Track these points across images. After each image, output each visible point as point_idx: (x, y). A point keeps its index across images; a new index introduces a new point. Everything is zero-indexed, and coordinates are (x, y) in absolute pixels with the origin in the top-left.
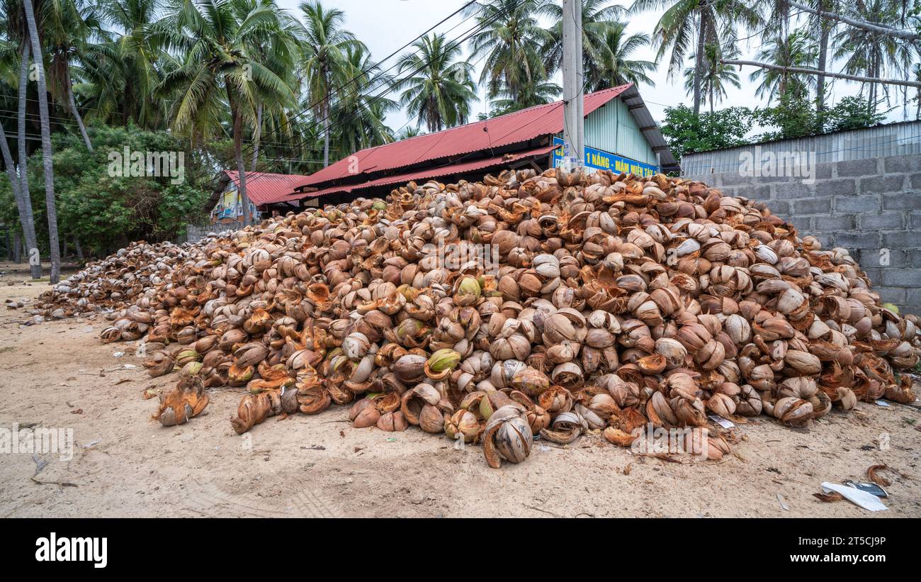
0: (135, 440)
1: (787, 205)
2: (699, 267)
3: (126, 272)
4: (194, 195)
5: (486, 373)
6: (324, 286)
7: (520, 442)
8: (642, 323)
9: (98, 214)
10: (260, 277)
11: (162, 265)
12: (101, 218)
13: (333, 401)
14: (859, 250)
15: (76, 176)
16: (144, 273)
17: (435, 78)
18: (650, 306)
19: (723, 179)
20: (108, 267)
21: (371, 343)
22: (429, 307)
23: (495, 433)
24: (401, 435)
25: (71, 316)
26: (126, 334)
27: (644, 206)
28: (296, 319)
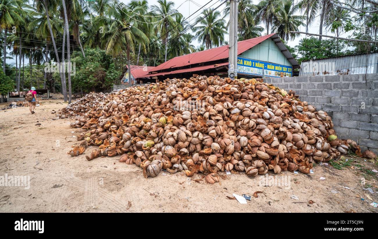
0: (62, 160)
1: (307, 92)
2: (238, 118)
3: (86, 103)
4: (117, 74)
5: (160, 149)
6: (128, 116)
7: (152, 171)
8: (210, 137)
9: (85, 80)
10: (113, 110)
11: (97, 101)
12: (86, 81)
13: (117, 153)
14: (332, 112)
15: (80, 66)
16: (91, 104)
17: (210, 26)
18: (214, 131)
19: (284, 80)
20: (82, 101)
21: (132, 136)
22: (149, 126)
23: (147, 168)
24: (130, 166)
25: (67, 117)
26: (77, 126)
27: (228, 94)
28: (117, 126)
